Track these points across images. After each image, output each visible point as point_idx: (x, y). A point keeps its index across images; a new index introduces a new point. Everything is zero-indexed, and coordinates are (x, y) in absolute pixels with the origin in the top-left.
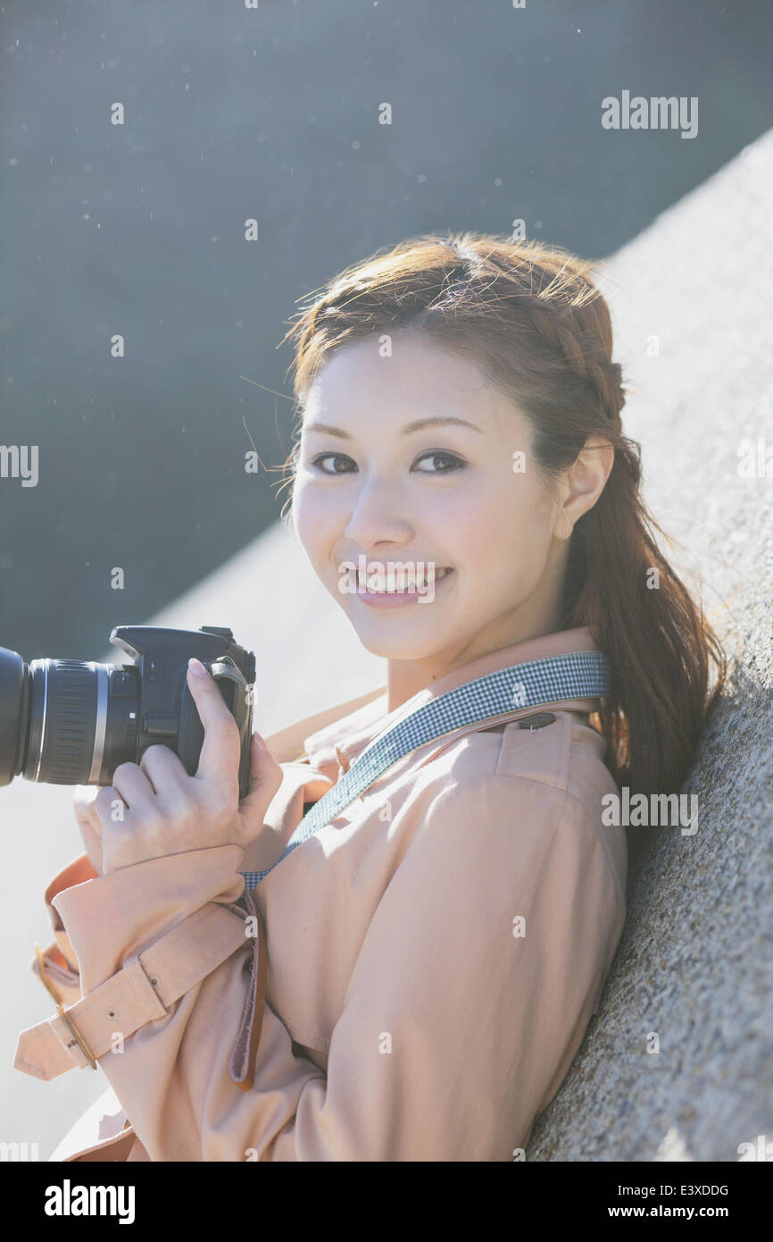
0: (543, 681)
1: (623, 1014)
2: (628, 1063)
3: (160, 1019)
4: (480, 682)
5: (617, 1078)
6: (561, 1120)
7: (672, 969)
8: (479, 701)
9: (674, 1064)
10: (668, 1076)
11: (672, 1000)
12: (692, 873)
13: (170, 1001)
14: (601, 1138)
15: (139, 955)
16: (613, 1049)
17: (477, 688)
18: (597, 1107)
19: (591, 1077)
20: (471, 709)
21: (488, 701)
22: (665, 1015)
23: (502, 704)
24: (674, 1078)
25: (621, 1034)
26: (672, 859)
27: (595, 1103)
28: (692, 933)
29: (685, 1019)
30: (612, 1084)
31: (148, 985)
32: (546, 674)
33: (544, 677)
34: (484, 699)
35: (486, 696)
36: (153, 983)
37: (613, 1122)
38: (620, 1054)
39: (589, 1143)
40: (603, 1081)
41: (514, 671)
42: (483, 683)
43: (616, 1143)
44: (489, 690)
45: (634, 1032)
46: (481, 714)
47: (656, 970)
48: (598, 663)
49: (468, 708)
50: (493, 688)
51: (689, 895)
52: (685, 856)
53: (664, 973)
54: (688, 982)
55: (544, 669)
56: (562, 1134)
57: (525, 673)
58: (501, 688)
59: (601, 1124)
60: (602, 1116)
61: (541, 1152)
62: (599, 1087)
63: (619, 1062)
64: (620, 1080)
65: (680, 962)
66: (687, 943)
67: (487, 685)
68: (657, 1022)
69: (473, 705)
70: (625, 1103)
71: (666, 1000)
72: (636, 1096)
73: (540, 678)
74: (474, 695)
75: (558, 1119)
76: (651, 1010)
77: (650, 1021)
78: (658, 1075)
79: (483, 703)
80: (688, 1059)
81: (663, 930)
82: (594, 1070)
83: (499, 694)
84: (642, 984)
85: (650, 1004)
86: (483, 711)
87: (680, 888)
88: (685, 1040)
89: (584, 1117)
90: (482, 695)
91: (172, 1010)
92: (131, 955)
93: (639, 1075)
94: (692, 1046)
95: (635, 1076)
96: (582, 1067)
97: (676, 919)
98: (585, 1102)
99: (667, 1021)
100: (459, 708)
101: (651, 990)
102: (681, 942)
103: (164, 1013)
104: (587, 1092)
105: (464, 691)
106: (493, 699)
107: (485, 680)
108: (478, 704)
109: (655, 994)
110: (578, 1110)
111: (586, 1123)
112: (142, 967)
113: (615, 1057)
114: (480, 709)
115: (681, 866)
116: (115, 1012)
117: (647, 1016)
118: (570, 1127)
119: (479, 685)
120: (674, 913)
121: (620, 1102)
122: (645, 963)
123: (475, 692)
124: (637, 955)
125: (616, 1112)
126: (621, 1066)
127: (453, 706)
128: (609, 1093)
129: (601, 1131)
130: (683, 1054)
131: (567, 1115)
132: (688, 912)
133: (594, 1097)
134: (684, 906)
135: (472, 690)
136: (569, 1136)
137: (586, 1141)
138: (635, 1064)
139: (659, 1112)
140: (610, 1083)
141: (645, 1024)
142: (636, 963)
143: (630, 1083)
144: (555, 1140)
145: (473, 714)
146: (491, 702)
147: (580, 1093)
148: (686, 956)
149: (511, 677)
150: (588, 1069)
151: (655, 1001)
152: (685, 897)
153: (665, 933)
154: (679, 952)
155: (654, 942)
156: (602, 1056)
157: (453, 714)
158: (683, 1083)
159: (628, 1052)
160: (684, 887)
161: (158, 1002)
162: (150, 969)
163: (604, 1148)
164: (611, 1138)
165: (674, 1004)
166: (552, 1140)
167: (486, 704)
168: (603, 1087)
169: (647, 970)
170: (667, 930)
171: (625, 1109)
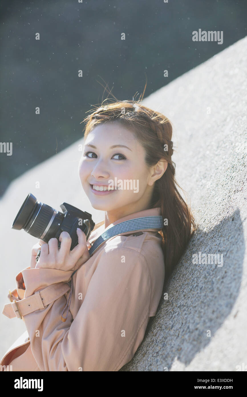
0: (144, 223)
1: (165, 318)
2: (165, 332)
3: (43, 309)
4: (126, 222)
5: (162, 336)
6: (148, 346)
7: (178, 307)
8: (125, 227)
9: (177, 334)
10: (175, 337)
11: (178, 316)
12: (185, 280)
13: (46, 305)
14: (157, 353)
15: (40, 291)
16: (162, 328)
17: (125, 224)
18: (157, 344)
19: (156, 335)
20: (123, 229)
21: (128, 227)
22: (176, 320)
23: (132, 229)
24: (177, 338)
25: (164, 324)
26: (180, 275)
27: (157, 342)
28: (184, 298)
29: (181, 322)
30: (161, 338)
31: (41, 300)
32: (145, 221)
33: (144, 222)
34: (127, 227)
35: (127, 226)
36: (42, 299)
37: (161, 349)
38: (164, 330)
39: (154, 353)
40: (159, 337)
41: (136, 220)
42: (127, 222)
43: (161, 354)
44: (128, 224)
45: (167, 324)
46: (125, 231)
47: (174, 307)
48: (160, 219)
49: (122, 229)
50: (130, 224)
51: (184, 287)
52: (184, 275)
53: (176, 308)
54: (182, 312)
55: (144, 220)
56: (147, 350)
57: (139, 220)
58: (132, 224)
59: (158, 349)
60: (158, 346)
61: (142, 355)
62: (158, 338)
63: (163, 332)
64: (163, 337)
65: (180, 305)
66: (182, 300)
67: (128, 223)
68: (173, 322)
69: (124, 228)
70: (164, 344)
71: (176, 316)
72: (167, 342)
73: (143, 222)
74: (124, 225)
75: (147, 346)
76: (172, 318)
77: (172, 321)
78: (173, 337)
79: (126, 228)
80: (180, 333)
81: (177, 296)
82: (157, 333)
83: (131, 226)
84: (170, 310)
85: (172, 317)
86: (126, 230)
87: (182, 284)
88: (180, 328)
89: (153, 346)
90: (127, 225)
91: (46, 307)
92: (37, 291)
93: (168, 336)
94: (182, 330)
95: (167, 337)
96: (154, 332)
97: (180, 293)
98: (154, 342)
99: (176, 322)
100: (120, 229)
101: (173, 313)
102: (181, 300)
103: (44, 308)
104: (154, 339)
105: (122, 224)
106: (129, 227)
107: (128, 221)
108: (125, 228)
109: (174, 314)
110: (152, 344)
111: (154, 348)
112: (40, 295)
113: (162, 330)
114: (125, 229)
115: (183, 278)
116: (30, 305)
117: (171, 320)
118: (150, 348)
119: (126, 223)
120: (180, 291)
121: (163, 343)
122: (172, 305)
123: (125, 225)
124: (170, 302)
125: (161, 346)
126: (163, 333)
127: (118, 228)
128: (160, 340)
129: (157, 351)
130: (179, 332)
131: (149, 345)
132: (183, 291)
133: (156, 341)
134: (182, 290)
135: (124, 224)
136: (149, 351)
137: (153, 353)
138: (167, 333)
139: (173, 347)
140: (161, 337)
141: (171, 322)
142: (169, 304)
143: (166, 338)
144: (146, 352)
145: (123, 230)
146: (129, 228)
147: (153, 339)
148: (182, 304)
149: (135, 221)
150: (155, 333)
151: (174, 316)
152: (183, 287)
153: (177, 297)
154: (180, 302)
155: (174, 299)
156: (159, 329)
157: (118, 230)
158: (179, 340)
159: (166, 329)
160: (183, 284)
161: (43, 305)
162: (42, 295)
163: (158, 356)
164: (160, 353)
165: (178, 317)
166: (145, 352)
167: (127, 228)
168: (159, 338)
169: (172, 307)
170: (178, 296)
171: (164, 345)
